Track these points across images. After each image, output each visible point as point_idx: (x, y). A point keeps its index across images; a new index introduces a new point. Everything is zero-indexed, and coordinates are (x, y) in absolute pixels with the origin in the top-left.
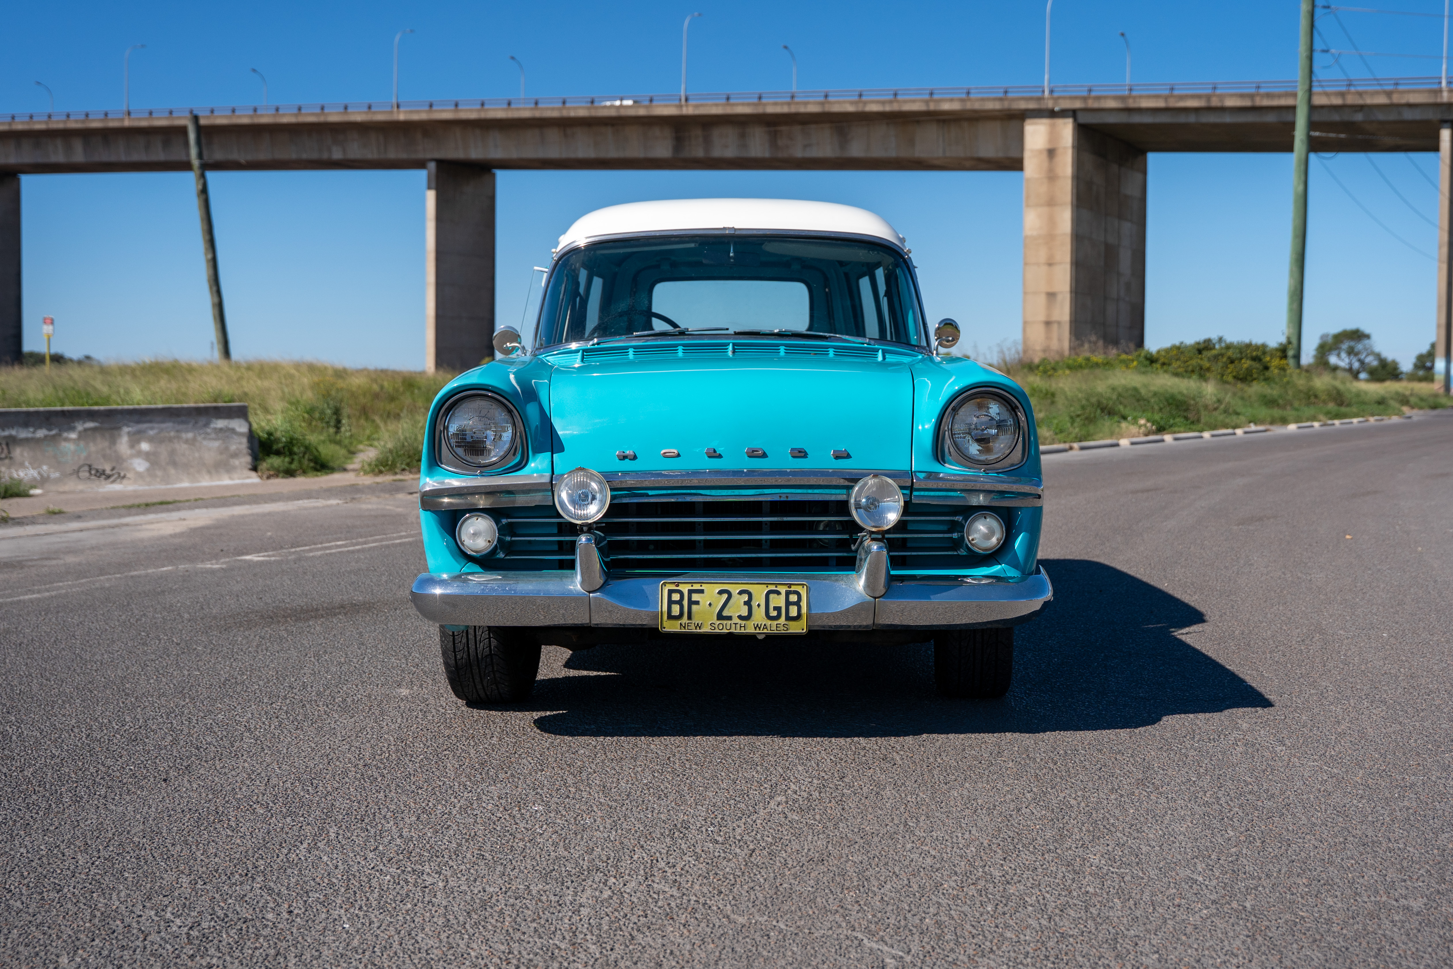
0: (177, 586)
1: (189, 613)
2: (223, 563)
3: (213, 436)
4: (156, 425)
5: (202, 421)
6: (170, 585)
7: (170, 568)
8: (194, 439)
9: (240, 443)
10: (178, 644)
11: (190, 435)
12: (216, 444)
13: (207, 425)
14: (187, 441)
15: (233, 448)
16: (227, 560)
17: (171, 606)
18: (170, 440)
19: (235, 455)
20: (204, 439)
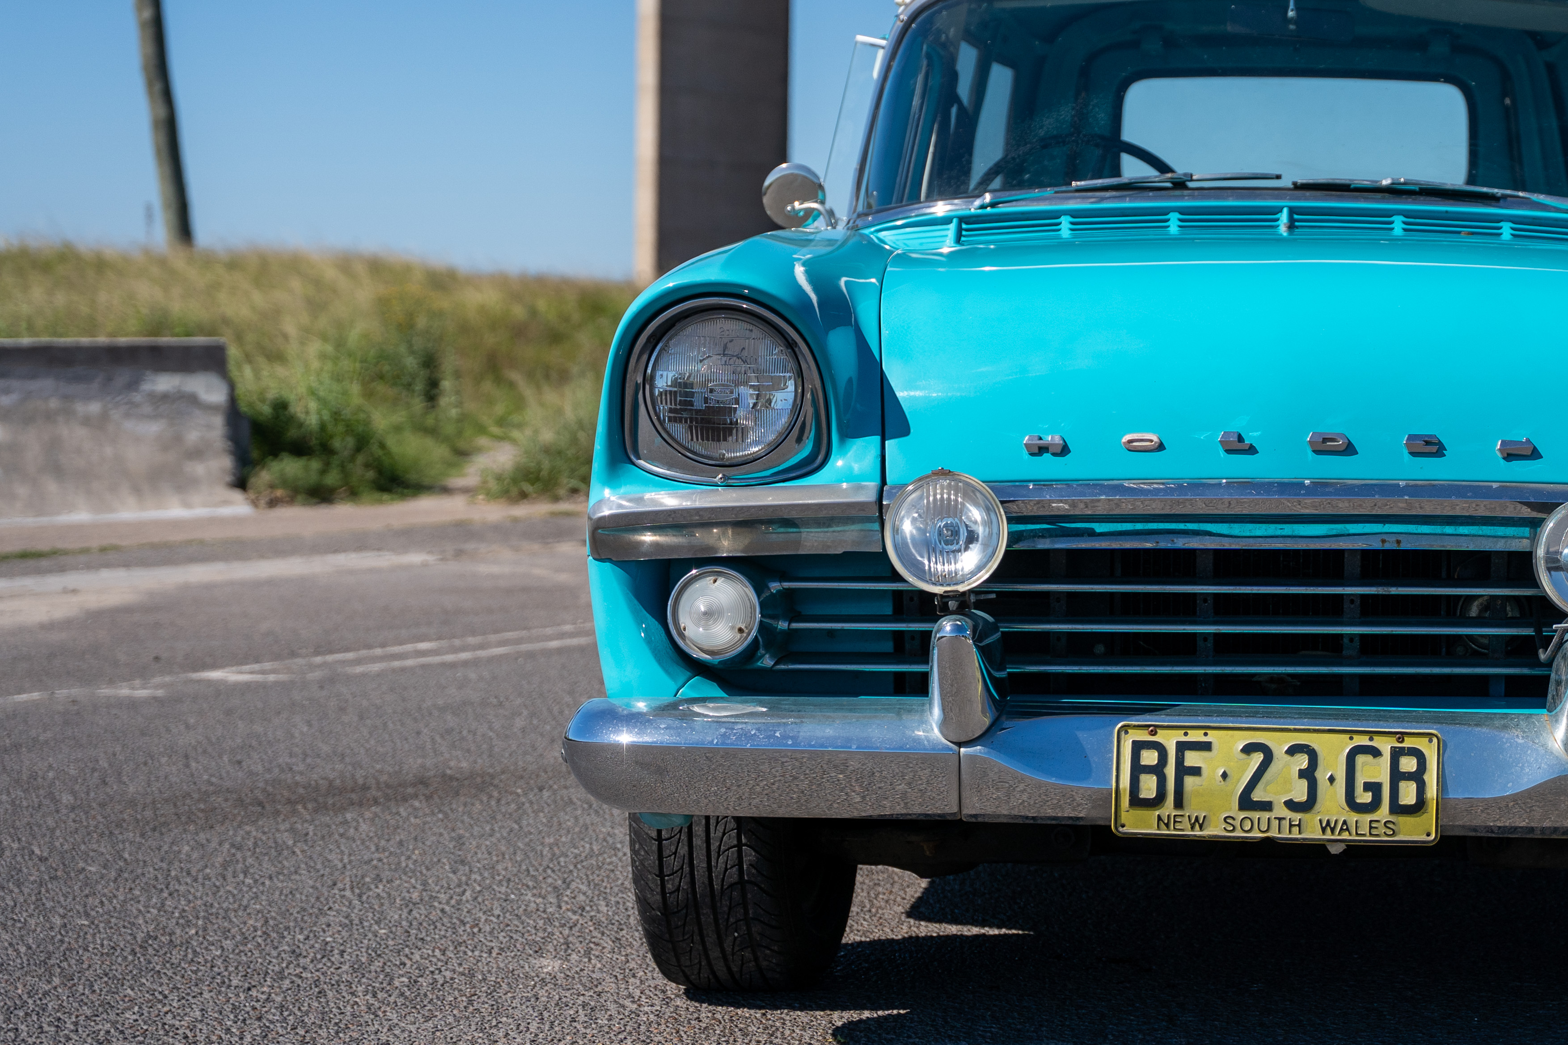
0: (49, 734)
1: (73, 793)
2: (156, 687)
3: (147, 409)
4: (15, 383)
5: (122, 376)
6: (33, 733)
7: (36, 695)
8: (104, 417)
9: (209, 427)
10: (42, 859)
11: (94, 408)
12: (153, 428)
13: (133, 385)
14: (86, 421)
15: (193, 436)
16: (167, 679)
17: (33, 776)
18: (50, 417)
19: (197, 453)
20: (127, 415)
